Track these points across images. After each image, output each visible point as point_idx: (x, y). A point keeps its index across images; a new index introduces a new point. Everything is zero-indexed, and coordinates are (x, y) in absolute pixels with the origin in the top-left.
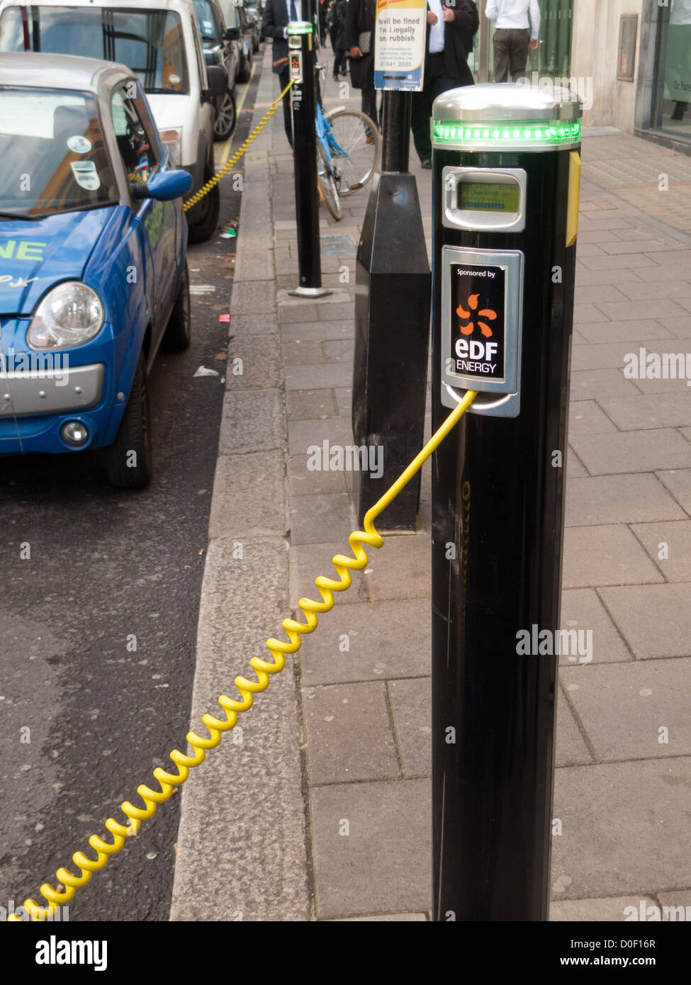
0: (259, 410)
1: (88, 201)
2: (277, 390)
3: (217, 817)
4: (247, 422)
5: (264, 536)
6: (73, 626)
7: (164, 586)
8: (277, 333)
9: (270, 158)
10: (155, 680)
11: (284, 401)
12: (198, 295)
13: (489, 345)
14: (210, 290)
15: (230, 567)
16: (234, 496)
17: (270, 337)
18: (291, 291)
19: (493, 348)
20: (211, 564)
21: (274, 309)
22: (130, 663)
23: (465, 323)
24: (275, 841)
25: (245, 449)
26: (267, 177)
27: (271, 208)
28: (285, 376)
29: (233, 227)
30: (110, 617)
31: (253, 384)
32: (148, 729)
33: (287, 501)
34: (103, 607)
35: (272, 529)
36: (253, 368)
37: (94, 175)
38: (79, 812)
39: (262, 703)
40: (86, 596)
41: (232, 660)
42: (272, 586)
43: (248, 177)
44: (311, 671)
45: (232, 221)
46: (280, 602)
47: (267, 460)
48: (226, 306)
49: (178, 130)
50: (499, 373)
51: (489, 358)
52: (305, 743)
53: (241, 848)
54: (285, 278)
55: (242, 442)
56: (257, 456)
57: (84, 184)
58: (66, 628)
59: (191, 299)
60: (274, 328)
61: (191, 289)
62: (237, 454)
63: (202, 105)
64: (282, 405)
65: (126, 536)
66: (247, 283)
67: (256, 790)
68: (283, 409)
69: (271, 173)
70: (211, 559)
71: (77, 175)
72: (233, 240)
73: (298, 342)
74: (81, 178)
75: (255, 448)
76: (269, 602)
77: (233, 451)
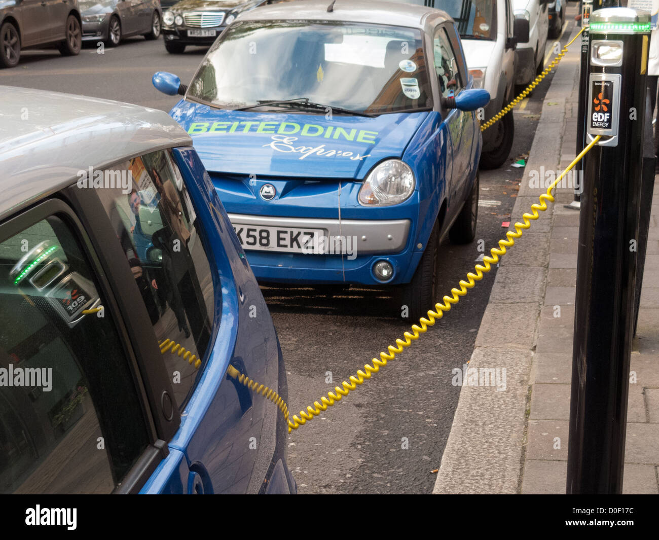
0: (524, 279)
1: (411, 106)
2: (541, 268)
3: (464, 467)
4: (514, 285)
5: (516, 348)
6: (372, 391)
7: (439, 377)
8: (549, 232)
9: (567, 104)
10: (427, 422)
11: (546, 275)
12: (485, 207)
13: (606, 114)
14: (496, 204)
15: (489, 362)
16: (496, 326)
17: (542, 235)
18: (566, 205)
19: (607, 116)
20: (474, 359)
21: (549, 216)
22: (411, 412)
23: (597, 105)
24: (499, 479)
25: (510, 301)
26: (561, 120)
27: (561, 144)
28: (550, 259)
29: (523, 158)
30: (398, 389)
31: (523, 263)
32: (421, 443)
33: (537, 330)
34: (394, 383)
35: (523, 344)
36: (525, 253)
37: (417, 88)
38: (373, 472)
39: (500, 425)
40: (382, 377)
41: (483, 404)
42: (517, 372)
43: (543, 119)
44: (537, 413)
45: (523, 154)
46: (521, 381)
47: (526, 308)
48: (509, 216)
49: (483, 70)
50: (609, 127)
51: (605, 120)
52: (526, 443)
53: (477, 479)
54: (563, 196)
55: (508, 296)
56: (519, 306)
57: (408, 94)
58: (368, 391)
59: (479, 209)
60: (547, 228)
61: (479, 203)
62: (503, 303)
63: (506, 51)
64: (544, 277)
65: (412, 349)
66: (529, 198)
67: (490, 459)
68: (545, 279)
69: (566, 117)
70: (475, 356)
71: (404, 88)
72: (522, 169)
73: (565, 239)
74: (407, 90)
75: (518, 300)
76: (514, 380)
77: (500, 302)
